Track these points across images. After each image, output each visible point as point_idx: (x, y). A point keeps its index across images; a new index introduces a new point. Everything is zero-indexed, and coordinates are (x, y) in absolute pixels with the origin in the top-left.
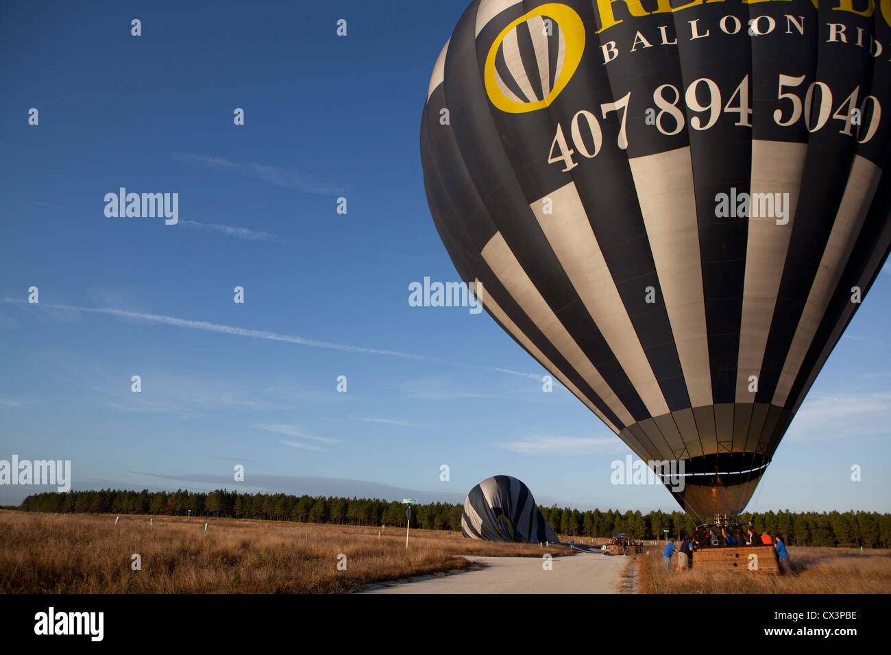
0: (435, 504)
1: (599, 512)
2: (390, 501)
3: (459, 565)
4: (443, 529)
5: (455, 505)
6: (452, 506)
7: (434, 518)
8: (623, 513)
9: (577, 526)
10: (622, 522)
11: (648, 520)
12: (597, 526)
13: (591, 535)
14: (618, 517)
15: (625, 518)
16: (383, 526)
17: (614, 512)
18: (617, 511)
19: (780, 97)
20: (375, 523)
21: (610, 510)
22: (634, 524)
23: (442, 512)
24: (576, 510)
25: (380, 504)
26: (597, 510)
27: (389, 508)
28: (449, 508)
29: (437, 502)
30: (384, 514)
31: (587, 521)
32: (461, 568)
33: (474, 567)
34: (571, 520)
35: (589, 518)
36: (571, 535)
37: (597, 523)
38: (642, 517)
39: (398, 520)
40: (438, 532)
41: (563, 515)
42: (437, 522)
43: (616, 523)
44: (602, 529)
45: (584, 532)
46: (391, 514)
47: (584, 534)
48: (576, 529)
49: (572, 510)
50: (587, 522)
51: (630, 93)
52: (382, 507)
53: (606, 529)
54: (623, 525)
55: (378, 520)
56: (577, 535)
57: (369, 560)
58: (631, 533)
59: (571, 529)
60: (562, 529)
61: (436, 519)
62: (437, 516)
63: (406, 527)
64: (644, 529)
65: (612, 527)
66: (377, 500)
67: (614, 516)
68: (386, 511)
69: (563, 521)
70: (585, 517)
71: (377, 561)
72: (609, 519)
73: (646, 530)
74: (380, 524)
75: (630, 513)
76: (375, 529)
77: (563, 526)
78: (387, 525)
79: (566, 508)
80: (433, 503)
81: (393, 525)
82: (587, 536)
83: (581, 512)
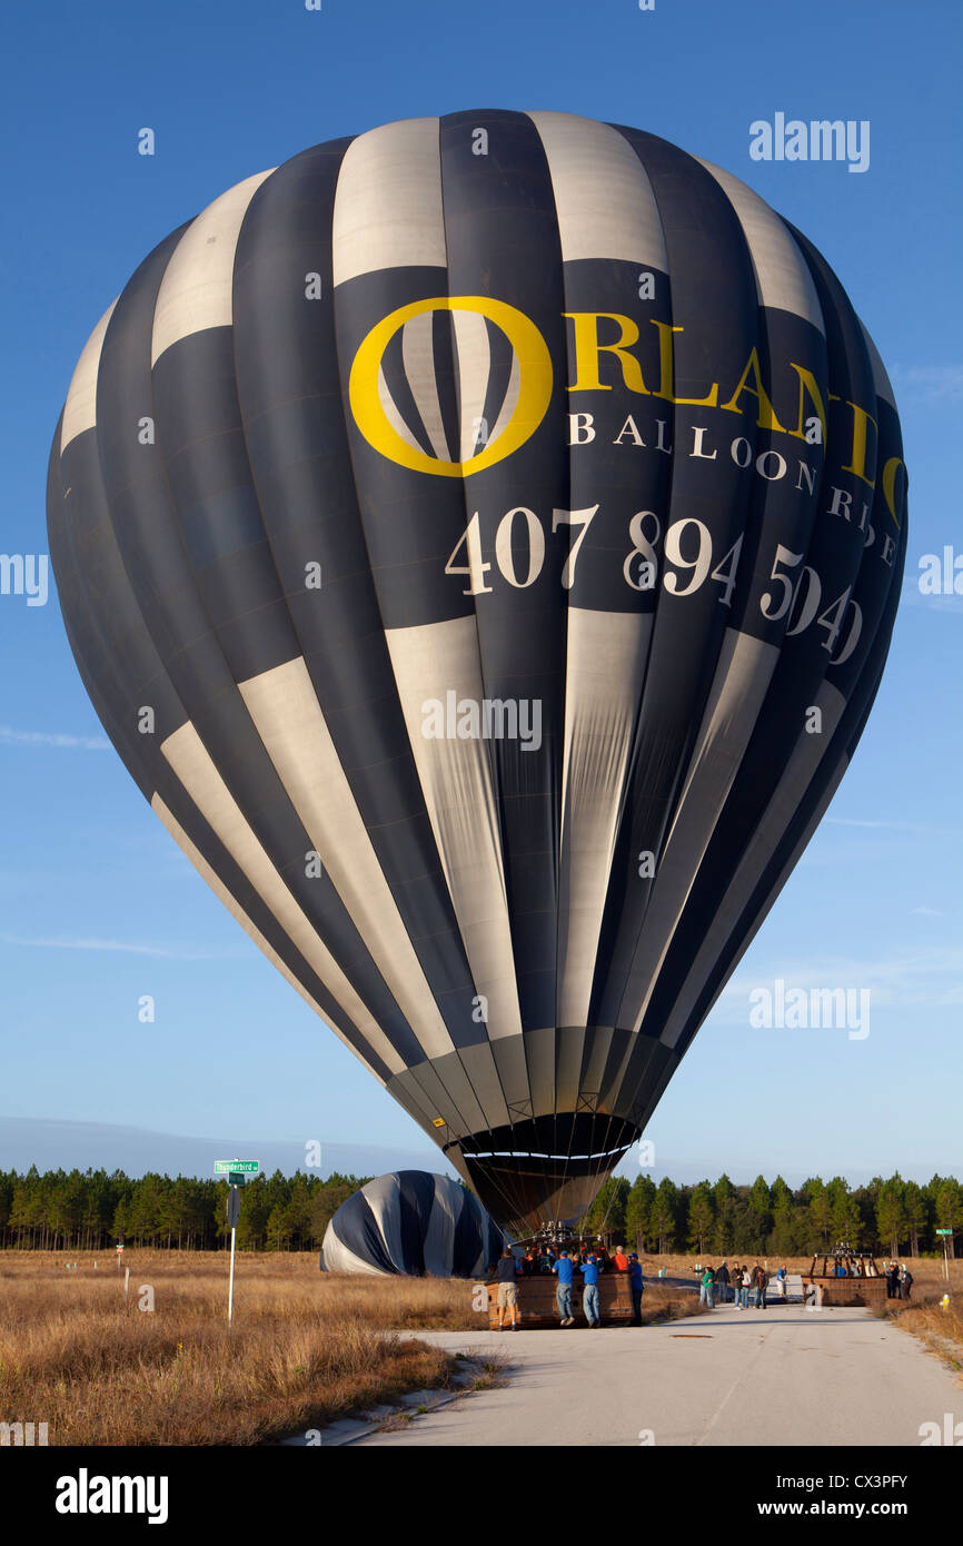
0: (269, 1177)
1: (730, 1185)
2: (135, 1174)
3: (429, 1373)
4: (294, 1249)
5: (325, 1179)
6: (318, 1181)
7: (267, 1217)
8: (795, 1186)
9: (670, 1226)
10: (794, 1211)
11: (866, 1204)
12: (729, 1225)
13: (710, 1249)
14: (783, 1198)
15: (803, 1199)
16: (120, 1248)
17: (770, 1182)
18: (780, 1181)
19: (774, 576)
20: (93, 1239)
21: (761, 1179)
22: (829, 1215)
23: (288, 1198)
24: (666, 1183)
25: (109, 1183)
26: (725, 1180)
27: (135, 1194)
28: (310, 1188)
29: (275, 1171)
30: (119, 1211)
31: (699, 1211)
32: (437, 1384)
33: (478, 1379)
34: (656, 1210)
35: (705, 1205)
36: (656, 1252)
37: (726, 1215)
38: (850, 1196)
39: (160, 1230)
40: (278, 1257)
41: (630, 1198)
42: (276, 1229)
43: (779, 1214)
44: (741, 1231)
45: (691, 1240)
46: (142, 1211)
47: (690, 1246)
48: (669, 1235)
49: (657, 1181)
50: (699, 1213)
51: (597, 506)
52: (114, 1194)
53: (752, 1230)
54: (799, 1218)
55: (104, 1232)
56: (671, 1252)
57: (126, 1378)
58: (820, 1240)
59: (653, 1235)
60: (629, 1236)
61: (271, 1223)
62: (277, 1210)
63: (229, 1249)
64: (857, 1227)
65: (768, 1224)
66: (97, 1174)
67: (773, 1194)
68: (126, 1205)
69: (632, 1214)
70: (692, 1202)
71: (164, 1382)
72: (759, 1204)
73: (861, 1231)
74: (107, 1243)
75: (813, 1185)
76: (97, 1260)
77: (633, 1227)
78: (129, 1243)
79: (640, 1177)
80: (262, 1175)
81: (146, 1243)
82: (698, 1252)
83: (678, 1186)
